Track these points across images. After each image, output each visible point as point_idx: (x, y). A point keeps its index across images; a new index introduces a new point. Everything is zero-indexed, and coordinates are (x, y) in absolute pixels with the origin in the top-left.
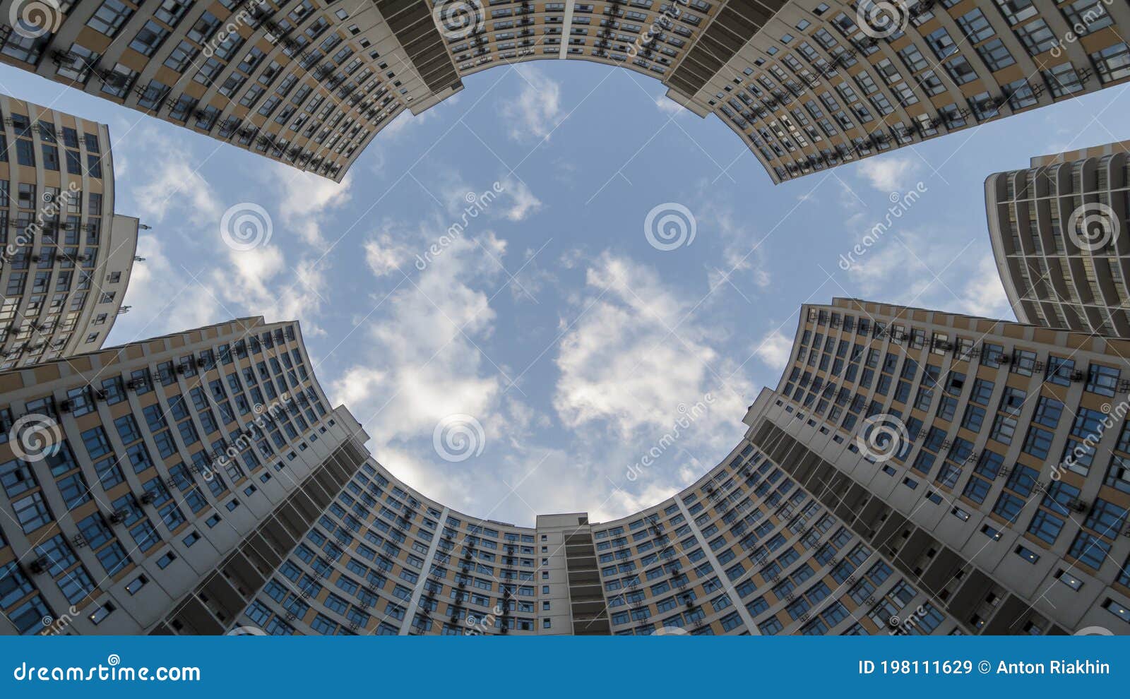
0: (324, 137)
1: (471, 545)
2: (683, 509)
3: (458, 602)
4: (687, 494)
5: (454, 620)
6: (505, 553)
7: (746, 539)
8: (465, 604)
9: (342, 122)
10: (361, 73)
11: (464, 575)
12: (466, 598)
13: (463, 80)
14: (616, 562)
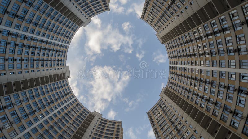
0: (150, 15)
1: (61, 52)
2: (73, 99)
3: (47, 49)
4: (77, 100)
5: (42, 49)
6: (59, 60)
7: (67, 114)
8: (46, 51)
9: (153, 19)
10: (164, 23)
11: (54, 50)
12: (48, 51)
13: (164, 44)
14: (59, 85)
